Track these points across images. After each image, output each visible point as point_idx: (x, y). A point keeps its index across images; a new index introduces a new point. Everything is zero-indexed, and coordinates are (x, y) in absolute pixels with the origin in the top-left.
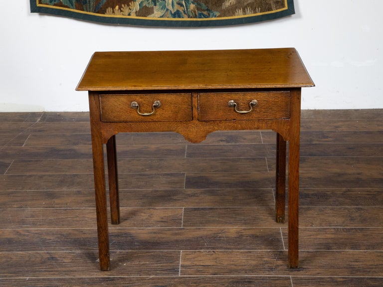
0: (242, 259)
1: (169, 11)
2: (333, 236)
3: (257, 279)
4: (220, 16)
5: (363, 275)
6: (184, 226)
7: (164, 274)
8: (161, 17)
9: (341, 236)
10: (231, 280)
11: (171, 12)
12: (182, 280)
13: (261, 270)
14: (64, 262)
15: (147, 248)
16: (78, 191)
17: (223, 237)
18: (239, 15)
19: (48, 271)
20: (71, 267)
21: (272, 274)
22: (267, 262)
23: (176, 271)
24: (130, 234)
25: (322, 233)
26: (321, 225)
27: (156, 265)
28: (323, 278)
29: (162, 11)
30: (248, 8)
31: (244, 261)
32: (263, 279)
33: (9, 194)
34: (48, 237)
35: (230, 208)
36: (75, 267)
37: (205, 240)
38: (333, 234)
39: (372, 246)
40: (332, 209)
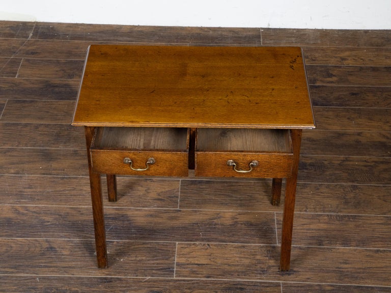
0: (236, 257)
2: (326, 226)
5: (351, 282)
6: (180, 206)
7: (160, 275)
9: (333, 227)
10: (224, 286)
12: (177, 284)
13: (253, 273)
14: (63, 255)
15: (144, 238)
16: (75, 151)
17: (219, 225)
19: (47, 267)
20: (69, 261)
21: (263, 279)
22: (260, 262)
23: (171, 271)
24: (127, 217)
25: (315, 221)
26: (315, 209)
27: (152, 262)
31: (237, 259)
33: (5, 152)
34: (46, 218)
35: (227, 182)
36: (74, 261)
37: (201, 228)
38: (324, 223)
39: (363, 242)
40: (328, 187)
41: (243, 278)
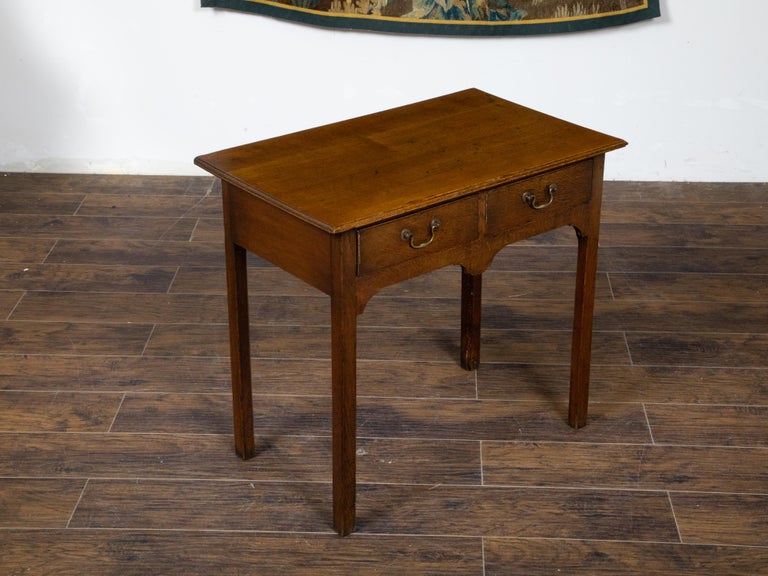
0: (584, 459)
1: (439, 8)
2: (733, 421)
3: (612, 494)
4: (526, 18)
6: (480, 396)
7: (456, 482)
8: (424, 18)
9: (747, 422)
10: (569, 496)
11: (442, 8)
12: (488, 493)
13: (617, 480)
15: (423, 435)
16: (295, 328)
17: (548, 419)
18: (562, 16)
19: (266, 470)
20: (303, 464)
21: (636, 487)
22: (626, 466)
23: (476, 477)
24: (392, 409)
25: (714, 415)
26: (711, 400)
27: (441, 465)
28: (721, 496)
29: (427, 8)
30: (578, 6)
31: (588, 462)
32: (623, 494)
33: (181, 329)
35: (554, 366)
36: (309, 464)
37: (518, 423)
38: (731, 417)
40: (729, 372)
41: (602, 486)
